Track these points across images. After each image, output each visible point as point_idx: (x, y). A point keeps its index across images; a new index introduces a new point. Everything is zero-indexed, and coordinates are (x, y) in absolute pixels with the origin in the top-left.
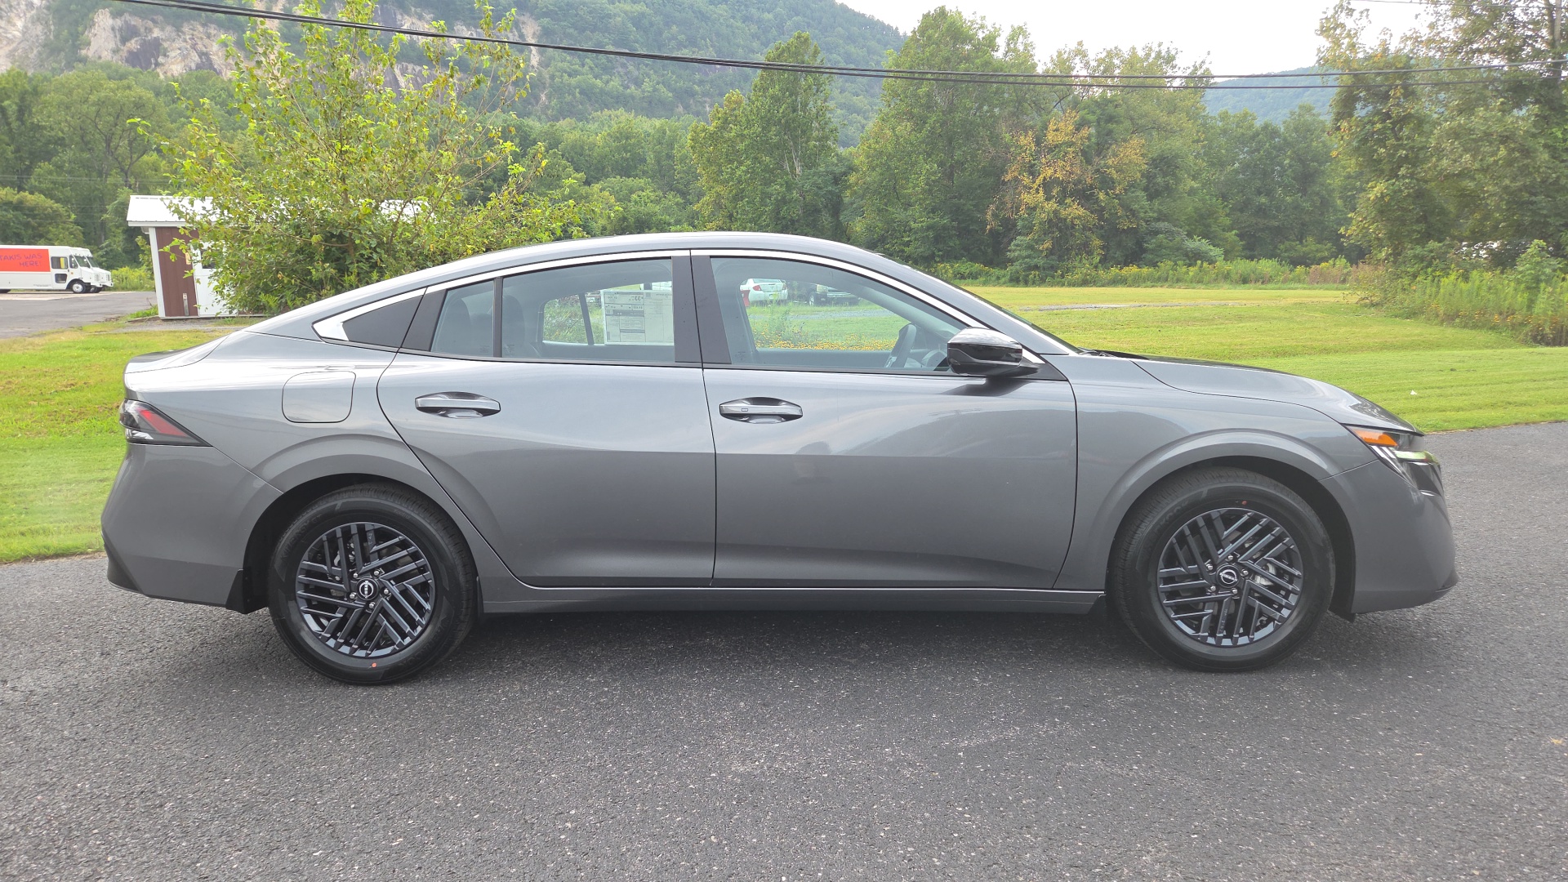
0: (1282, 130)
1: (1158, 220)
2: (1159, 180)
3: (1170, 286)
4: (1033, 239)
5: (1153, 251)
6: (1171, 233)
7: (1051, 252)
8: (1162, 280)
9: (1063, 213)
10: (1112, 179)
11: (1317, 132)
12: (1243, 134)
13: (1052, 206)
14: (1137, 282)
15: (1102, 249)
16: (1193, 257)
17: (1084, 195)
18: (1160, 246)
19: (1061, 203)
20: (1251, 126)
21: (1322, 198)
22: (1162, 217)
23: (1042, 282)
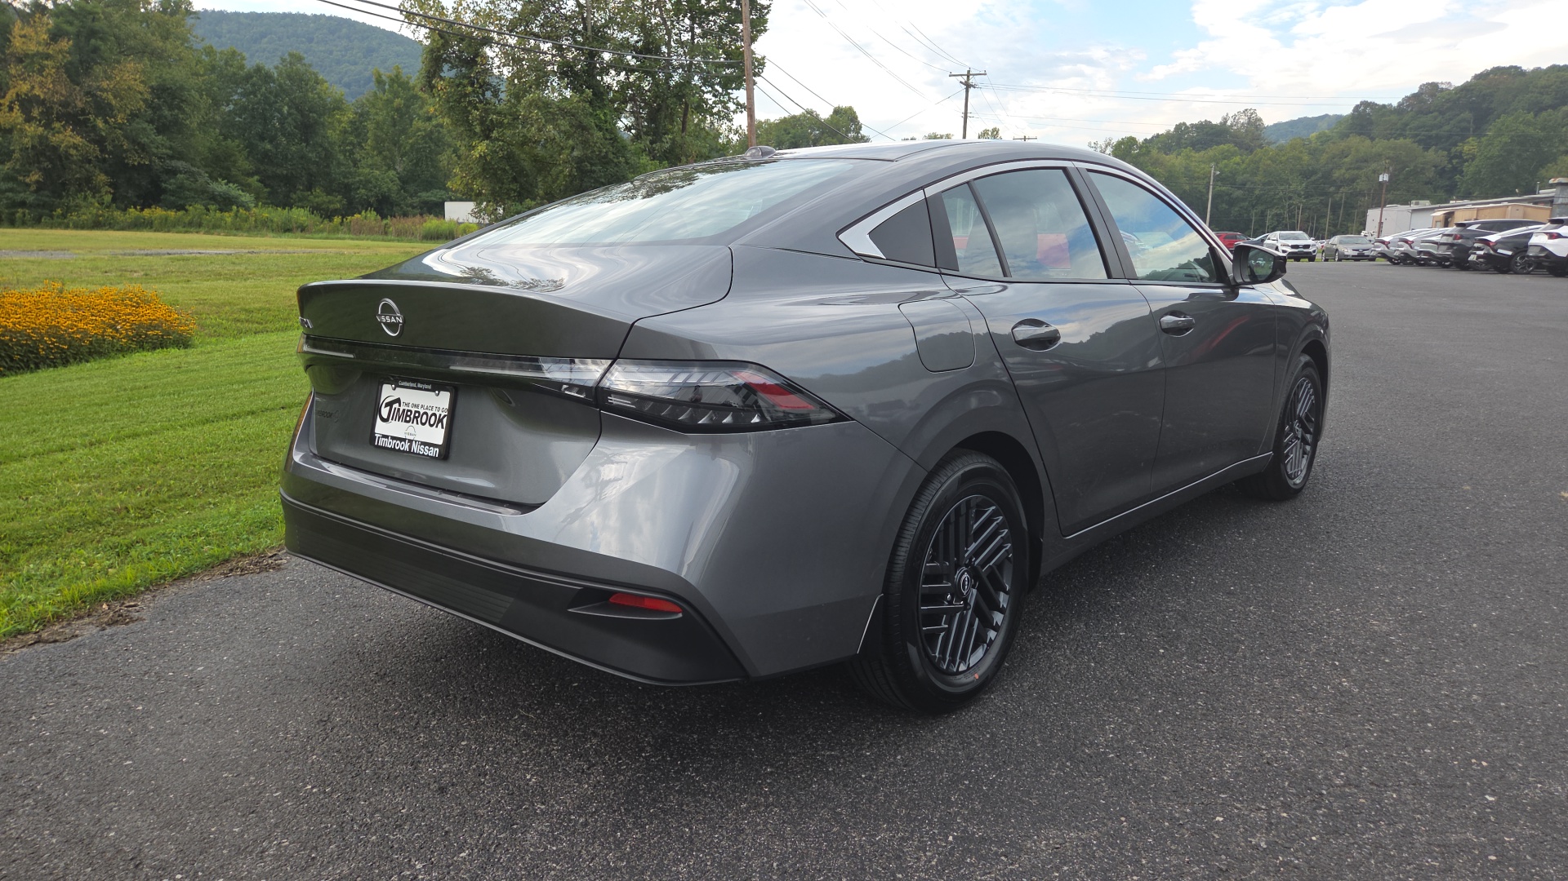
0: (276, 75)
1: (172, 158)
2: (166, 112)
3: (207, 233)
4: (13, 168)
5: (173, 193)
6: (192, 174)
7: (40, 186)
8: (195, 225)
9: (55, 139)
10: (109, 104)
11: (311, 83)
12: (234, 74)
13: (32, 129)
14: (165, 226)
15: (110, 186)
16: (226, 203)
17: (77, 121)
18: (180, 188)
19: (47, 126)
20: (242, 67)
21: (325, 149)
22: (180, 156)
23: (37, 222)
